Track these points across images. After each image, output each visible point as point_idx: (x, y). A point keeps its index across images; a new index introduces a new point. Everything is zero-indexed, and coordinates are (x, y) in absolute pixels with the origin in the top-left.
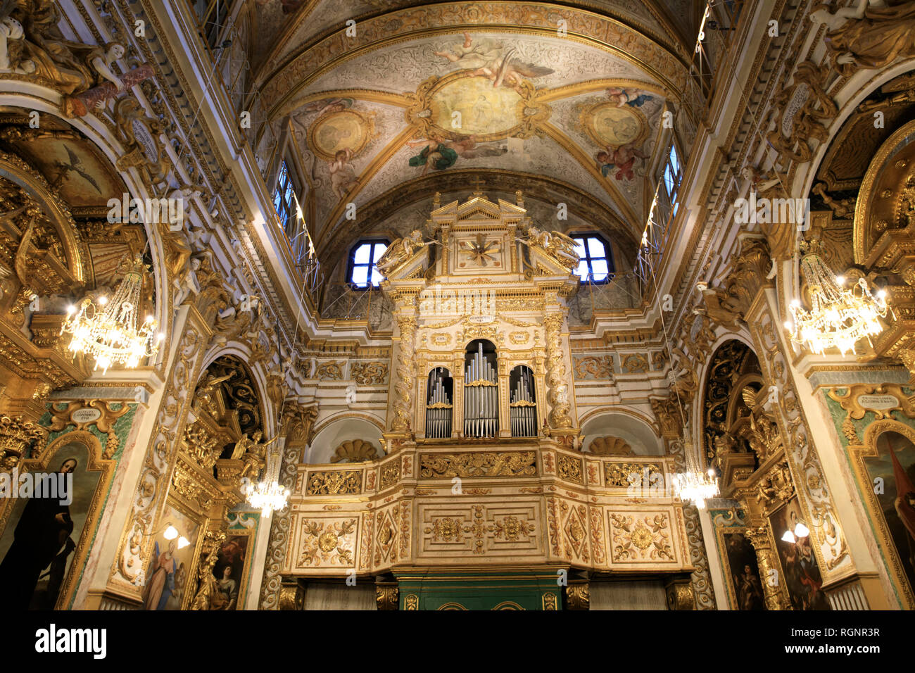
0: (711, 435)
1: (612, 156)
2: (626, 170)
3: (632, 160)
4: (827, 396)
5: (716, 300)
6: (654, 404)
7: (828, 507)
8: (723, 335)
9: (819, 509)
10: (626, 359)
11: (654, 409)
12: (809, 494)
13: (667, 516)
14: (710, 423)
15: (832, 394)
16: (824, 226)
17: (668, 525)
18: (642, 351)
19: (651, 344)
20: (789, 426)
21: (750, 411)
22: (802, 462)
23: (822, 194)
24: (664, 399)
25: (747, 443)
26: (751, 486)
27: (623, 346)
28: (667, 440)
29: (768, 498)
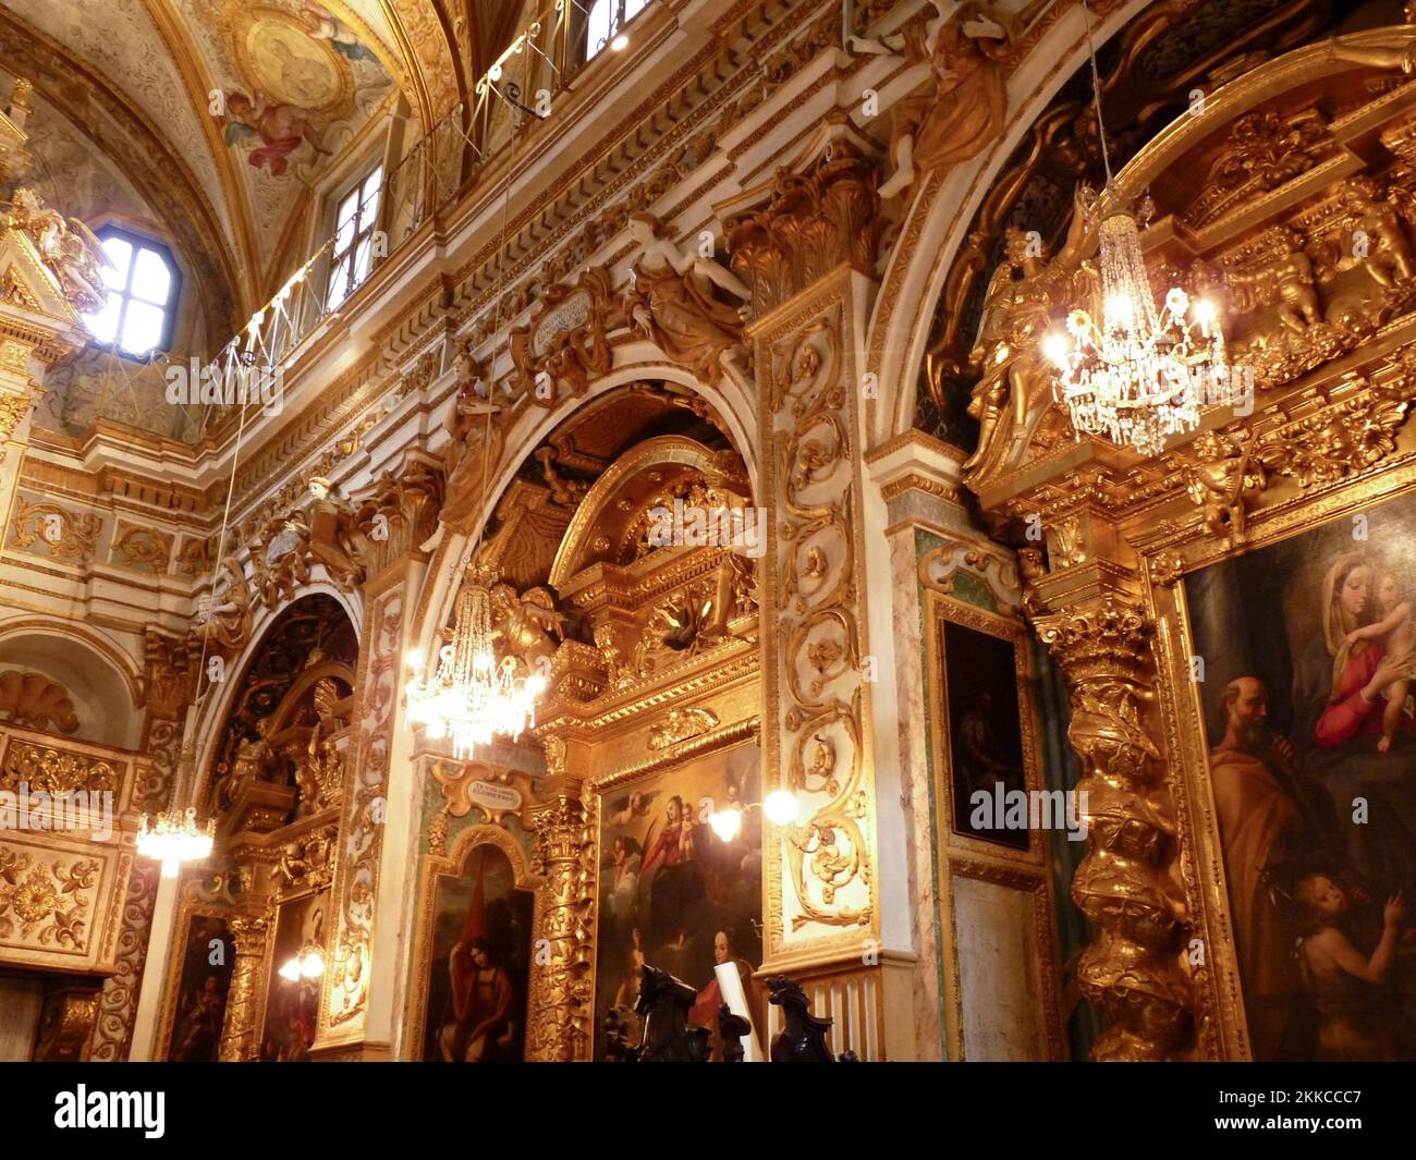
0: (236, 733)
1: (259, 113)
2: (276, 153)
3: (294, 142)
4: (429, 770)
5: (333, 526)
6: (151, 642)
7: (365, 935)
8: (320, 581)
9: (351, 934)
10: (130, 533)
11: (148, 651)
12: (347, 907)
13: (100, 867)
14: (242, 712)
15: (437, 770)
16: (532, 506)
17: (96, 884)
18: (165, 528)
19: (189, 521)
20: (361, 791)
21: (318, 719)
22: (356, 855)
23: (546, 461)
24: (175, 636)
25: (292, 770)
26: (272, 846)
27: (133, 507)
28: (150, 717)
29: (289, 876)
